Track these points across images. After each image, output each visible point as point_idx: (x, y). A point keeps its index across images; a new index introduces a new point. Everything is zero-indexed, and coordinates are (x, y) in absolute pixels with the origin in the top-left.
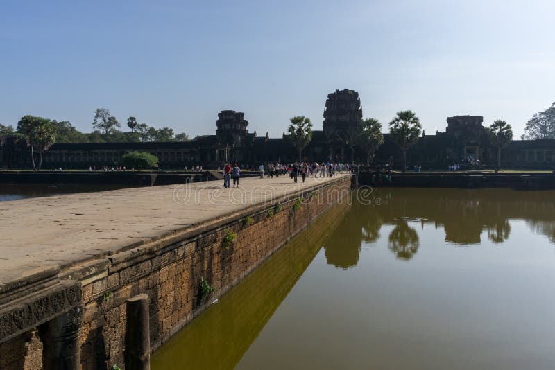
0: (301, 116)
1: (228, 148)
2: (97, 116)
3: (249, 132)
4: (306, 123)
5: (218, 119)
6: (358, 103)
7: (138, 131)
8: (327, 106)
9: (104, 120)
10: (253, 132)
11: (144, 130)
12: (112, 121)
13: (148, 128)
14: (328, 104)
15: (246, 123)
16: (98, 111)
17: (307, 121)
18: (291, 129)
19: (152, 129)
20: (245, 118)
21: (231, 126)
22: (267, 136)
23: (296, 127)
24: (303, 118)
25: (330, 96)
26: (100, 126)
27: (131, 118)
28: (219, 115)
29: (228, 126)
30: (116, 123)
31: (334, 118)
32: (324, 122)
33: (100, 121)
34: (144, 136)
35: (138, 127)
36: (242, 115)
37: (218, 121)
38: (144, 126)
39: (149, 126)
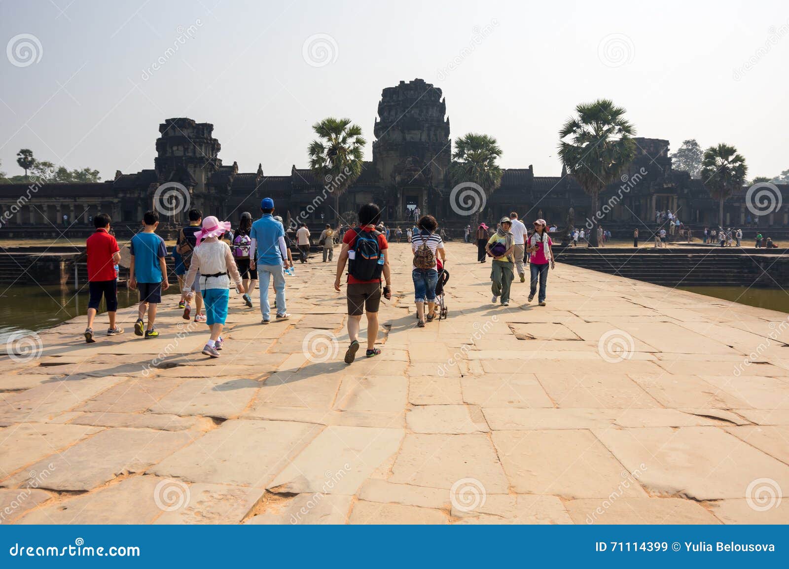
3: (224, 164)
5: (160, 135)
6: (442, 108)
8: (380, 112)
10: (231, 164)
13: (55, 168)
18: (316, 149)
19: (62, 170)
20: (214, 135)
21: (186, 150)
22: (260, 171)
23: (326, 143)
24: (345, 123)
25: (386, 92)
28: (162, 127)
31: (396, 136)
35: (38, 167)
36: (209, 127)
37: (158, 141)
38: (48, 164)
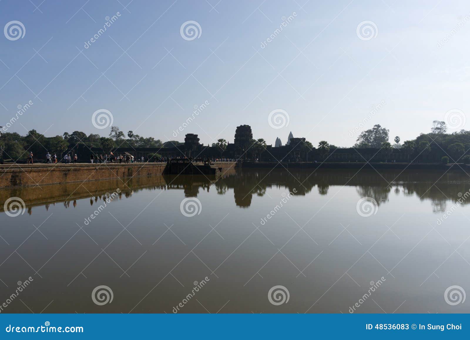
0: (222, 138)
1: (190, 151)
2: (112, 131)
3: (200, 144)
4: (224, 142)
5: (185, 137)
6: (250, 131)
7: (134, 139)
9: (116, 133)
10: (202, 144)
11: (137, 138)
12: (121, 134)
13: (140, 137)
14: (237, 131)
15: (199, 139)
16: (113, 128)
17: (225, 141)
19: (142, 138)
20: (198, 137)
21: (192, 141)
23: (220, 143)
24: (223, 139)
25: (238, 127)
26: (114, 136)
27: (130, 132)
28: (186, 135)
29: (190, 141)
30: (123, 135)
31: (239, 138)
32: (235, 140)
33: (114, 133)
34: (137, 142)
35: (134, 137)
36: (197, 135)
37: (185, 139)
38: (137, 136)
39: (140, 136)
